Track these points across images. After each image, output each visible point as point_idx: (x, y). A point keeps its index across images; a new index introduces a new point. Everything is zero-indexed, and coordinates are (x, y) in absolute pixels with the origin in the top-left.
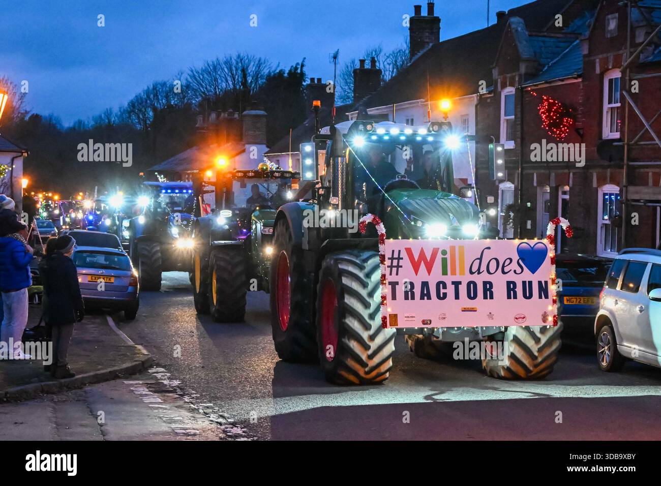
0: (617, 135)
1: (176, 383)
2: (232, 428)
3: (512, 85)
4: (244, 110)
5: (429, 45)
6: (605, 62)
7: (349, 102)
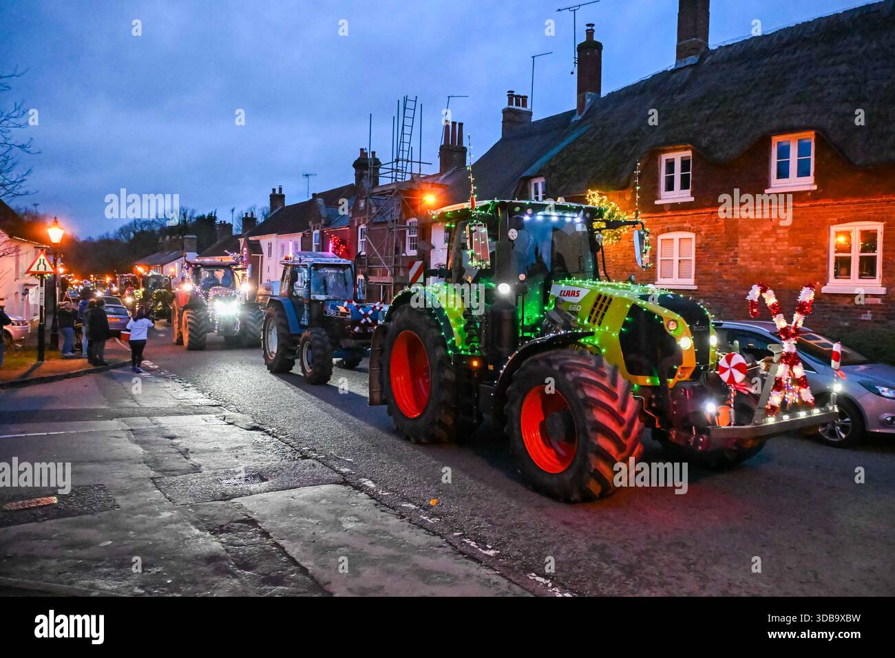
0: (364, 253)
1: (156, 367)
3: (318, 229)
4: (185, 235)
5: (279, 207)
6: (359, 221)
7: (240, 233)
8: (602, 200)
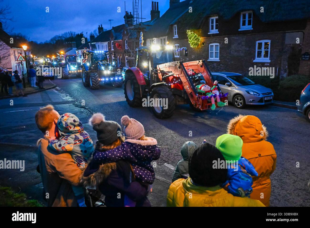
3: (113, 40)
4: (72, 42)
5: (102, 32)
6: (125, 38)
7: (89, 41)
8: (192, 33)
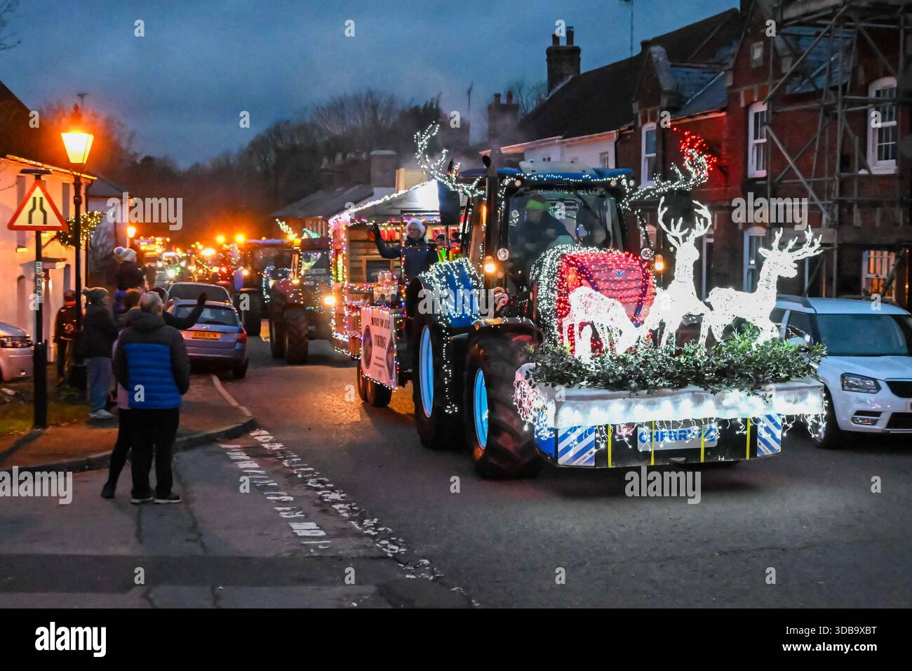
0: (763, 173)
1: (278, 446)
2: (330, 493)
3: (652, 120)
4: (372, 150)
5: (568, 77)
6: (749, 94)
